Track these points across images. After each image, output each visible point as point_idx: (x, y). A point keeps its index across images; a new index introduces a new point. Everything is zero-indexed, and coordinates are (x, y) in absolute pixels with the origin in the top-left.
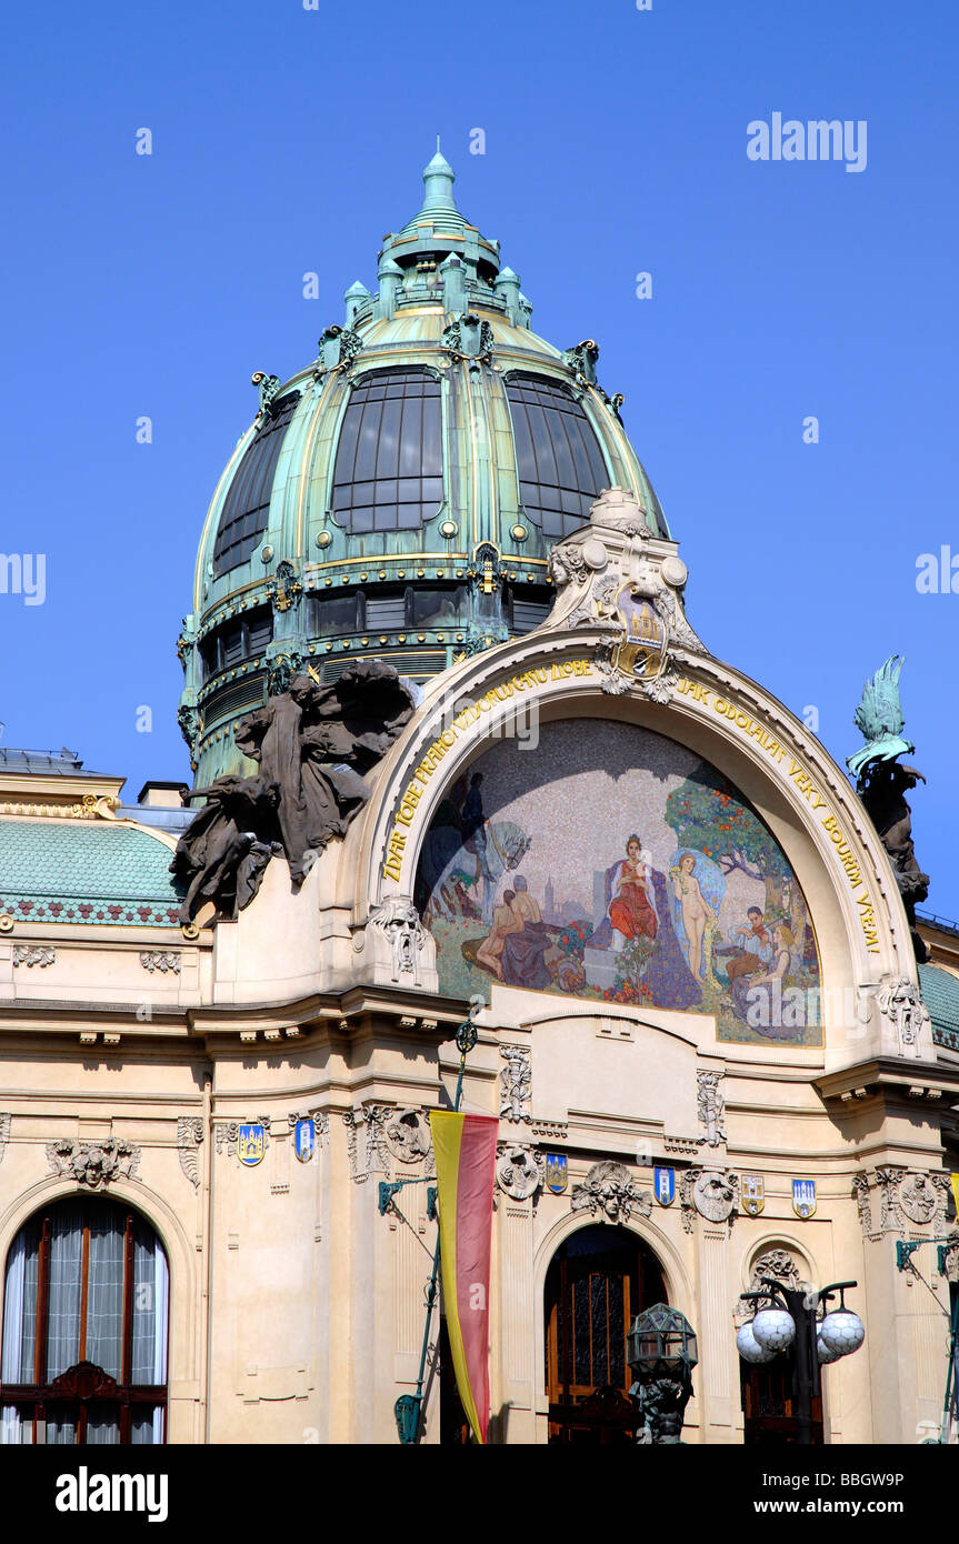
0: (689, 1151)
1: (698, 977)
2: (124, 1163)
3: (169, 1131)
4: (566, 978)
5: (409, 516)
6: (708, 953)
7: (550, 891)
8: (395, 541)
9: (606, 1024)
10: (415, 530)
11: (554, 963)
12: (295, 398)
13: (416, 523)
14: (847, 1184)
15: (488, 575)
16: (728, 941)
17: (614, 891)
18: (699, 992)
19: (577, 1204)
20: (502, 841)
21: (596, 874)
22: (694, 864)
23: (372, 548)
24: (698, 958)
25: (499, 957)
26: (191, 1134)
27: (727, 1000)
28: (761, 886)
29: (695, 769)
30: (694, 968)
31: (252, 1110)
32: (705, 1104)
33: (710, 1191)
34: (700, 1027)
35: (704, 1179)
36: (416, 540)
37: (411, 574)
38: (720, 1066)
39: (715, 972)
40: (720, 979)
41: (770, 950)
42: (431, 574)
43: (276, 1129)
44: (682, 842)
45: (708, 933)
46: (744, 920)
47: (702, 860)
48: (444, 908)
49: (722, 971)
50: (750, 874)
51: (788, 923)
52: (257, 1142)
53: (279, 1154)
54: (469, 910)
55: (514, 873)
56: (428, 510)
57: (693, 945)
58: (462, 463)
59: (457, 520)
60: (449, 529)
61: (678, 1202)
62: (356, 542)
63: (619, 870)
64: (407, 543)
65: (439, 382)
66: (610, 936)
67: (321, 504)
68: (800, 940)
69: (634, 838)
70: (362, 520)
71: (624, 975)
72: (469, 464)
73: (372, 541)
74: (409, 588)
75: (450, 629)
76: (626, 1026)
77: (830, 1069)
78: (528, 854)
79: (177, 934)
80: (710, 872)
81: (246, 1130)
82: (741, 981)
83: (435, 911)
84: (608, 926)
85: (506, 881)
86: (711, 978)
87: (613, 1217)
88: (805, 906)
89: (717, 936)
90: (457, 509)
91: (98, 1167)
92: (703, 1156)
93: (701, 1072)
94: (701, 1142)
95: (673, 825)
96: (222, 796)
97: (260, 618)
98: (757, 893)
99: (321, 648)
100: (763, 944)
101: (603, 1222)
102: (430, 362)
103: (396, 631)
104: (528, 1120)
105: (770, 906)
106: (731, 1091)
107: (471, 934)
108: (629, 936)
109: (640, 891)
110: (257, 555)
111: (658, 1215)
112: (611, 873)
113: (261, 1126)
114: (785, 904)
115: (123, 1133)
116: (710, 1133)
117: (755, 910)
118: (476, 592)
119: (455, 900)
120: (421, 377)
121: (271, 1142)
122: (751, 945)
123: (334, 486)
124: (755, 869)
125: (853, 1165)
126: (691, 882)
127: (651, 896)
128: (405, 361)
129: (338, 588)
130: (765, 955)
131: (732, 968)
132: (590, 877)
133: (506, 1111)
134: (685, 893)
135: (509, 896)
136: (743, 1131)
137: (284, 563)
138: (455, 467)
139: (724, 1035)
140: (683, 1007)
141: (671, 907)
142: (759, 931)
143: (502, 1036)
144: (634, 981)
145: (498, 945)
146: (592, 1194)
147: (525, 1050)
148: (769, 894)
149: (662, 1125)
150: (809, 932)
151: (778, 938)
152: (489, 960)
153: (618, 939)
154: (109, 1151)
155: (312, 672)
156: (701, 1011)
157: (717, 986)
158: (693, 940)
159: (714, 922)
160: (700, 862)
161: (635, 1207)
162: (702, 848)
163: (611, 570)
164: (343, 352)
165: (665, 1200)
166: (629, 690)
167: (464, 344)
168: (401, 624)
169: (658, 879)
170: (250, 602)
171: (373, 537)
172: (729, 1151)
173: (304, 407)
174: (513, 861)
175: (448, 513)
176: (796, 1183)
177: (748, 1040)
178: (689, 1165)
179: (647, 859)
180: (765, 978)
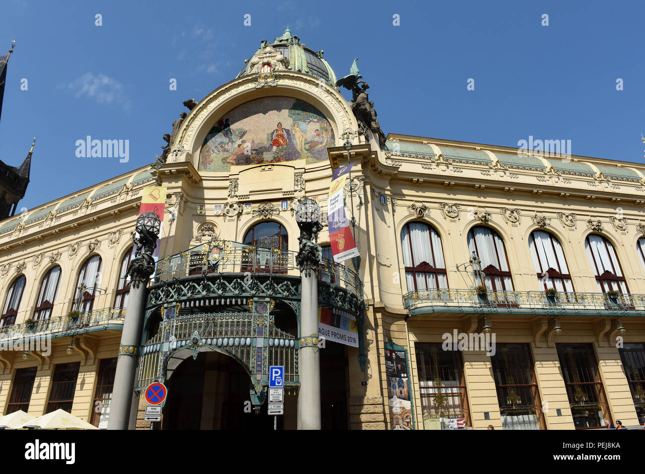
0: (291, 194)
1: (300, 151)
4: (257, 160)
6: (303, 145)
7: (253, 142)
9: (263, 167)
11: (253, 158)
16: (309, 140)
17: (274, 137)
18: (300, 155)
19: (254, 215)
20: (237, 133)
21: (268, 134)
22: (298, 124)
24: (300, 146)
25: (235, 160)
28: (318, 124)
29: (295, 101)
30: (298, 148)
32: (297, 181)
35: (296, 200)
39: (305, 148)
40: (307, 150)
41: (321, 138)
45: (303, 140)
46: (314, 134)
47: (300, 123)
48: (216, 151)
49: (307, 148)
50: (315, 122)
51: (326, 130)
54: (225, 150)
55: (241, 140)
57: (299, 144)
61: (289, 209)
63: (275, 132)
66: (272, 148)
68: (330, 133)
69: (280, 123)
71: (276, 156)
76: (270, 167)
78: (246, 134)
80: (303, 125)
82: (313, 148)
83: (212, 152)
84: (272, 145)
85: (239, 142)
86: (304, 150)
87: (266, 216)
89: (306, 140)
92: (296, 194)
93: (296, 173)
94: (296, 191)
95: (291, 117)
98: (317, 126)
100: (320, 138)
101: (263, 218)
104: (236, 196)
106: (306, 176)
107: (225, 156)
108: (278, 147)
109: (282, 136)
111: (282, 214)
112: (273, 133)
114: (325, 126)
116: (299, 188)
117: (317, 130)
119: (221, 149)
122: (316, 139)
124: (316, 120)
126: (297, 129)
127: (285, 135)
131: (310, 147)
132: (266, 136)
133: (229, 195)
134: (296, 132)
135: (239, 146)
136: (309, 186)
141: (292, 136)
142: (318, 135)
143: (231, 177)
144: (279, 157)
145: (235, 157)
146: (259, 212)
147: (237, 179)
148: (320, 125)
149: (282, 189)
150: (332, 129)
151: (324, 135)
152: (231, 161)
153: (275, 148)
157: (306, 152)
158: (298, 142)
159: (305, 136)
160: (299, 123)
161: (275, 212)
162: (300, 120)
165: (284, 209)
166: (263, 86)
169: (288, 131)
172: (306, 192)
174: (241, 137)
177: (315, 163)
178: (292, 198)
179: (282, 127)
180: (320, 146)
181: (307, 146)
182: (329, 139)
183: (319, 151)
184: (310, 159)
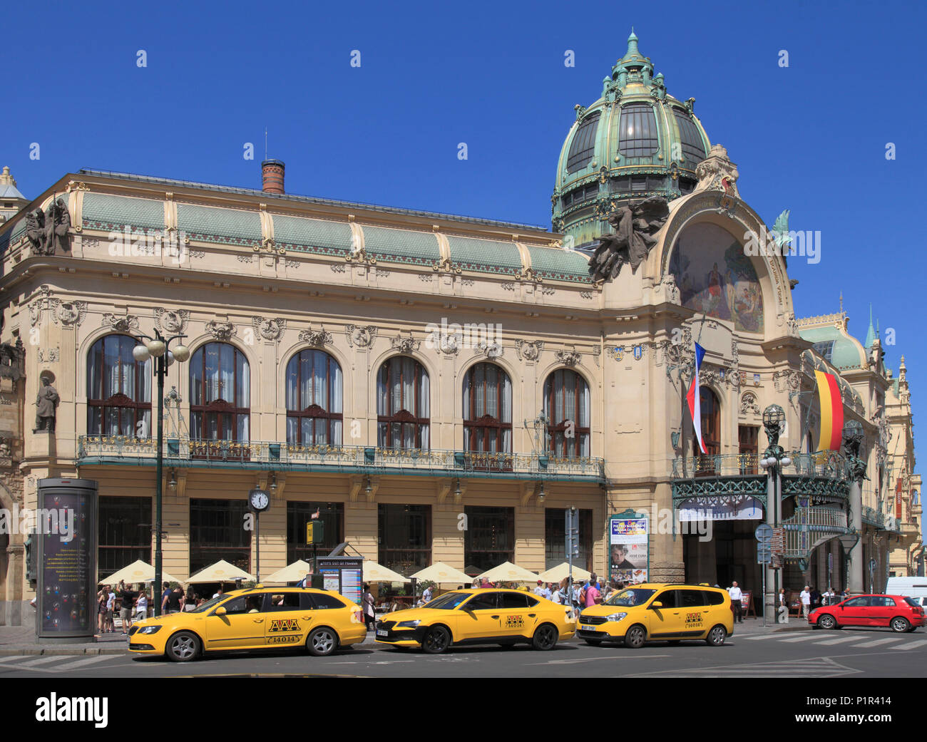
0: (729, 364)
1: (730, 309)
2: (578, 360)
3: (591, 349)
5: (647, 152)
6: (733, 303)
8: (642, 160)
9: (710, 323)
10: (649, 157)
12: (598, 113)
13: (649, 155)
14: (771, 375)
15: (675, 173)
16: (738, 298)
17: (710, 280)
18: (730, 315)
22: (730, 273)
23: (635, 162)
24: (731, 304)
26: (597, 350)
27: (738, 318)
28: (748, 282)
29: (734, 242)
30: (729, 305)
31: (619, 343)
32: (733, 350)
33: (735, 376)
34: (731, 325)
35: (732, 373)
36: (650, 161)
37: (649, 172)
38: (737, 338)
40: (736, 311)
41: (749, 302)
42: (655, 172)
43: (627, 349)
44: (728, 266)
45: (733, 295)
46: (742, 292)
47: (733, 272)
49: (736, 308)
50: (745, 278)
51: (755, 295)
52: (620, 353)
53: (628, 358)
55: (685, 272)
56: (653, 150)
57: (729, 299)
58: (664, 135)
59: (663, 154)
60: (660, 156)
61: (725, 379)
62: (628, 161)
63: (710, 273)
64: (647, 161)
65: (652, 107)
66: (708, 295)
67: (615, 147)
68: (758, 300)
69: (716, 264)
70: (630, 153)
71: (712, 308)
72: (666, 136)
73: (635, 160)
74: (647, 178)
75: (662, 191)
76: (715, 324)
77: (766, 341)
79: (590, 286)
81: (616, 349)
82: (741, 311)
84: (708, 292)
85: (684, 275)
86: (734, 310)
87: (710, 383)
88: (760, 289)
89: (736, 297)
90: (663, 150)
91: (571, 359)
92: (733, 366)
93: (733, 339)
94: (732, 361)
95: (726, 260)
96: (605, 240)
97: (593, 186)
98: (747, 285)
99: (617, 196)
100: (747, 300)
101: (707, 384)
102: (648, 100)
103: (641, 191)
105: (750, 289)
108: (713, 295)
109: (716, 281)
110: (590, 165)
111: (721, 384)
112: (708, 275)
113: (622, 348)
114: (755, 289)
115: (578, 349)
116: (734, 359)
117: (746, 289)
118: (671, 179)
120: (645, 106)
121: (626, 353)
122: (745, 300)
123: (620, 141)
124: (746, 276)
125: (773, 370)
126: (729, 279)
127: (719, 283)
128: (639, 100)
129: (623, 176)
130: (748, 304)
131: (739, 307)
133: (685, 348)
134: (727, 282)
135: (684, 280)
136: (743, 359)
137: (604, 167)
138: (662, 136)
139: (737, 329)
140: (726, 320)
141: (724, 286)
142: (747, 296)
143: (684, 324)
144: (715, 310)
146: (705, 375)
147: (690, 328)
148: (750, 286)
149: (723, 355)
150: (761, 298)
151: (752, 299)
153: (710, 297)
154: (573, 354)
155: (612, 204)
156: (731, 321)
157: (736, 313)
158: (729, 297)
159: (735, 292)
161: (715, 381)
162: (732, 268)
163: (720, 173)
164: (616, 96)
165: (722, 378)
166: (723, 213)
167: (659, 95)
168: (644, 189)
169: (720, 277)
170: (588, 181)
171: (635, 159)
172: (740, 365)
173: (603, 115)
174: (685, 269)
175: (660, 152)
176: (755, 375)
177: (743, 331)
178: (728, 368)
179: (718, 271)
180: (748, 311)
181: (737, 305)
182: (756, 307)
183: (746, 317)
184: (738, 323)
